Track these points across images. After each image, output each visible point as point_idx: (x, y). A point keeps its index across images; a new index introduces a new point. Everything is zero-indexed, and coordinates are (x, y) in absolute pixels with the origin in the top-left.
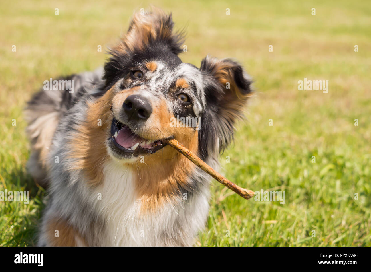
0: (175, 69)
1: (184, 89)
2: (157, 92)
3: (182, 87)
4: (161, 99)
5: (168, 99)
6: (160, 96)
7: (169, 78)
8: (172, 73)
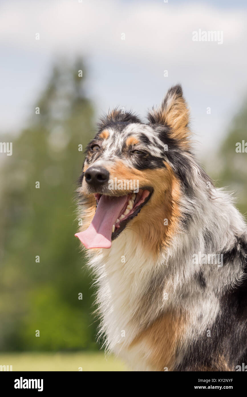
0: (124, 130)
1: (135, 145)
2: (111, 157)
3: (133, 144)
4: (115, 161)
5: (125, 158)
6: (114, 159)
7: (120, 140)
8: (122, 134)
